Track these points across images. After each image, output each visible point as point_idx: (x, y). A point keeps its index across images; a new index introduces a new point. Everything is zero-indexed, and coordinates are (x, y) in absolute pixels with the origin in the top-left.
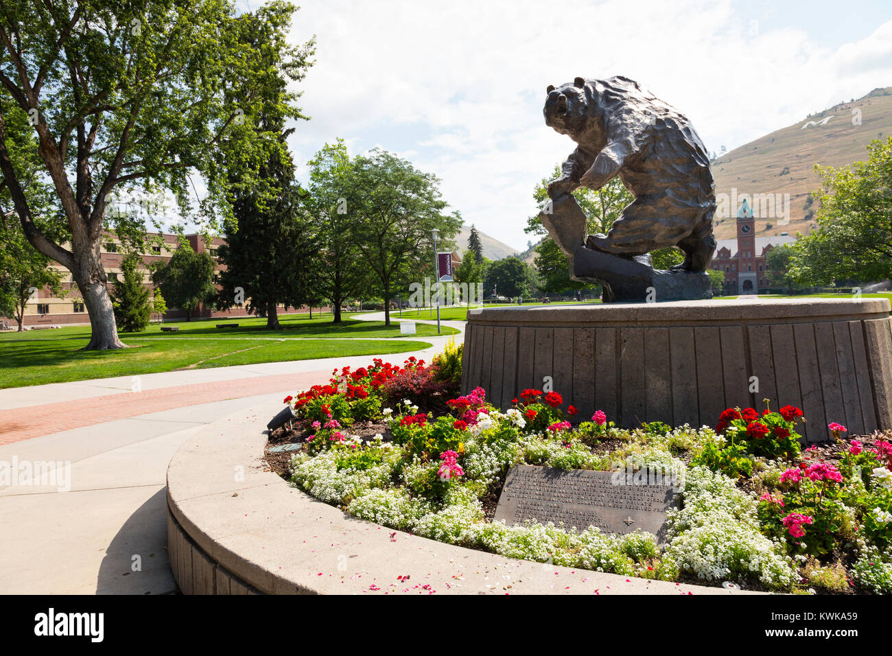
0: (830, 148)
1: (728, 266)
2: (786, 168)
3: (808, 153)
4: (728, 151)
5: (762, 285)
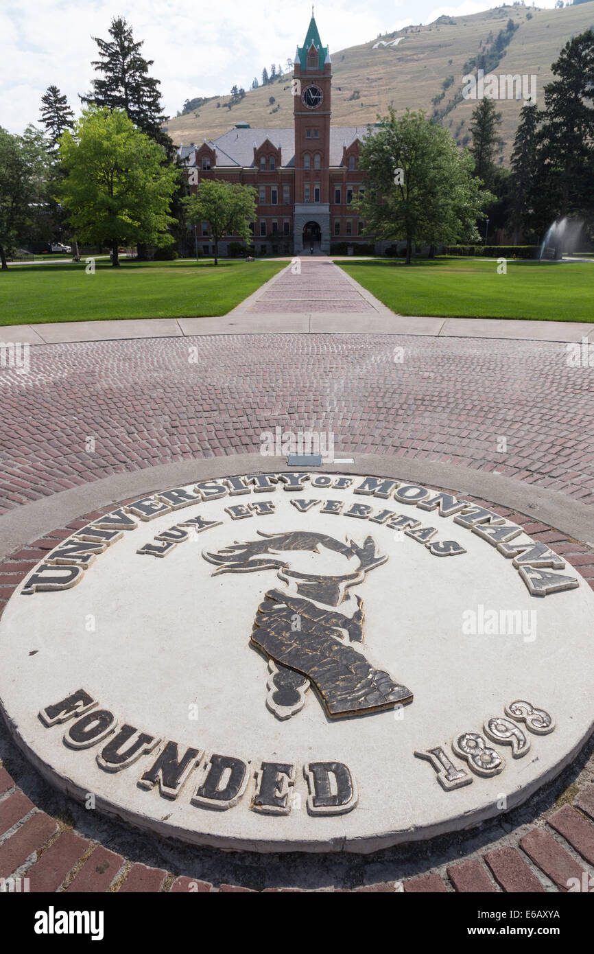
0: (401, 73)
2: (357, 92)
3: (379, 76)
5: (338, 234)
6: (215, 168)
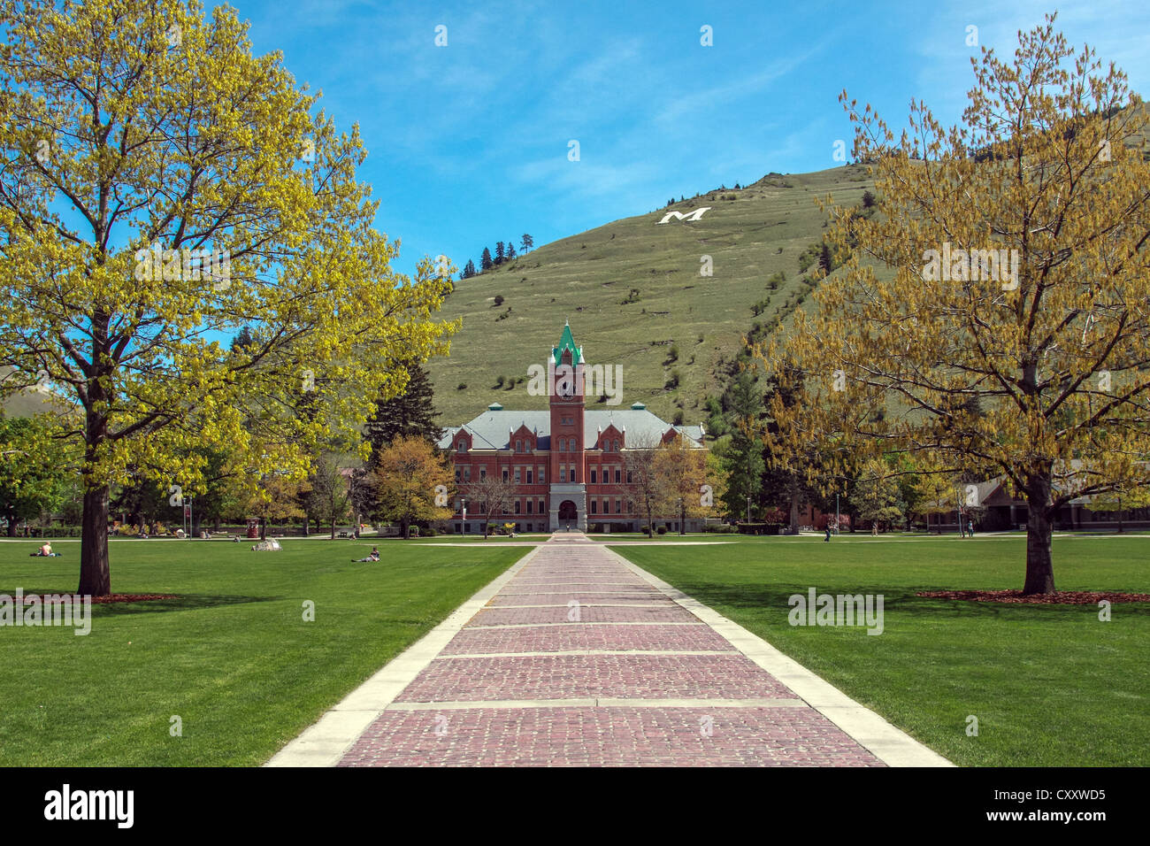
1: (529, 468)
2: (634, 291)
4: (536, 247)
5: (595, 512)
6: (471, 450)
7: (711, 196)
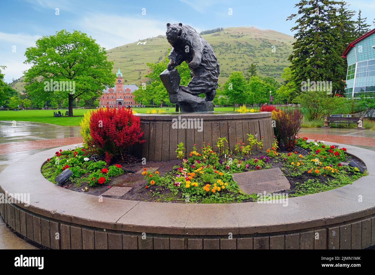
1: (112, 96)
2: (132, 59)
7: (148, 39)
